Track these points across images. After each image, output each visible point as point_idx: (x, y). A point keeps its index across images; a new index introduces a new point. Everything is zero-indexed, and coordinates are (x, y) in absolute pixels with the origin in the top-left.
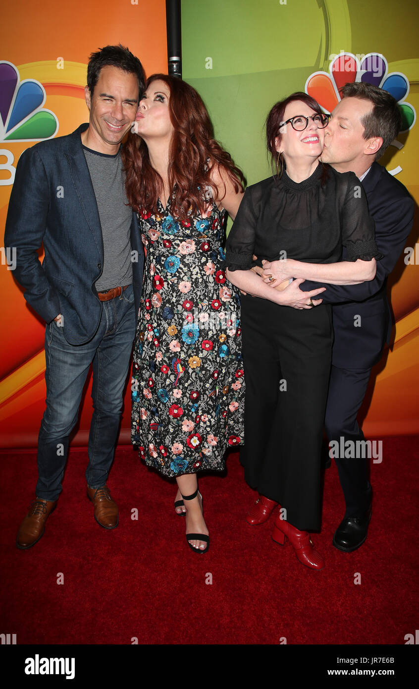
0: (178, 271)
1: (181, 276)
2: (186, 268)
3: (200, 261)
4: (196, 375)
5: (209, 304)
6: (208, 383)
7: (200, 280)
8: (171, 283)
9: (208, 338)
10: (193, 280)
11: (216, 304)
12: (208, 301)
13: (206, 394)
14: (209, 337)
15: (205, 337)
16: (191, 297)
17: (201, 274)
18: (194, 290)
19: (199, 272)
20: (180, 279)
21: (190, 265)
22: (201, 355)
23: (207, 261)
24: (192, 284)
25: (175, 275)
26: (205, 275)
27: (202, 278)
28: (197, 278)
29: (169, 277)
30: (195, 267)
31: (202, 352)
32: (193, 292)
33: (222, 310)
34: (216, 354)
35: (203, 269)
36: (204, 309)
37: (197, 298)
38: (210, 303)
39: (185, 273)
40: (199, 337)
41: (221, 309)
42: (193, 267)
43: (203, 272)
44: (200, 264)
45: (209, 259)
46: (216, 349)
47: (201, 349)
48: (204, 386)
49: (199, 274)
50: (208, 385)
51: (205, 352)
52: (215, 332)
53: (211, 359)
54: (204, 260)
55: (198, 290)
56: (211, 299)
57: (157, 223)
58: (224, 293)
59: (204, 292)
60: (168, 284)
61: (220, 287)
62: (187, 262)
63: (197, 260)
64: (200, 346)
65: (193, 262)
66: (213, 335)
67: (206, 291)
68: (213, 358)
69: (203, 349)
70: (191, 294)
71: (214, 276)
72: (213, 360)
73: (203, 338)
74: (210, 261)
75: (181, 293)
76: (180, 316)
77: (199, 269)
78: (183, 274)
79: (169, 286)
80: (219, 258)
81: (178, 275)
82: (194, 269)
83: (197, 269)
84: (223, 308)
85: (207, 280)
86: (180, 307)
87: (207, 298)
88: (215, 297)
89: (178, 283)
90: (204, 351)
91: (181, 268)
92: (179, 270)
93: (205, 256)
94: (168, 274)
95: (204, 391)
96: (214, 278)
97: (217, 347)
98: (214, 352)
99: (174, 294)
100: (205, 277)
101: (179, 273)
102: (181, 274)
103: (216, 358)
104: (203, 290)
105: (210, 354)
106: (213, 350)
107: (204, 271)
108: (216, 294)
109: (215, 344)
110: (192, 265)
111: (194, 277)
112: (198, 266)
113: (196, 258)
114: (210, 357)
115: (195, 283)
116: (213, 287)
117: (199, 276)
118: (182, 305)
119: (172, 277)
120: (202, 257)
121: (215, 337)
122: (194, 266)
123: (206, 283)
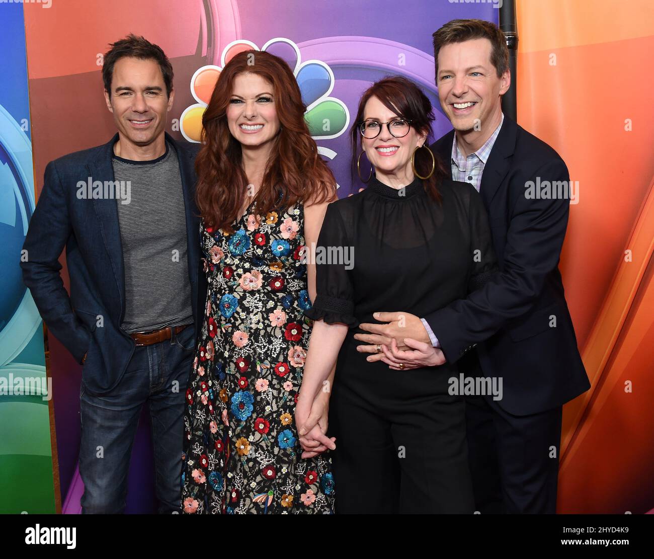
0: (233, 316)
1: (237, 323)
2: (244, 314)
3: (265, 305)
4: (241, 467)
5: (271, 367)
6: (255, 481)
7: (262, 332)
8: (224, 331)
9: (263, 414)
10: (253, 331)
11: (282, 369)
12: (271, 363)
13: (250, 497)
14: (266, 414)
15: (260, 413)
16: (247, 354)
17: (264, 323)
18: (252, 344)
19: (262, 320)
20: (235, 327)
21: (251, 310)
22: (251, 438)
23: (275, 307)
24: (250, 336)
25: (230, 321)
26: (270, 326)
27: (265, 328)
28: (257, 329)
29: (223, 323)
30: (256, 314)
31: (254, 435)
32: (250, 347)
33: (290, 379)
34: (273, 441)
35: (268, 316)
36: (263, 373)
37: (256, 357)
38: (273, 365)
39: (242, 320)
40: (253, 412)
41: (288, 377)
42: (254, 313)
43: (266, 322)
44: (264, 309)
45: (279, 304)
46: (274, 434)
47: (253, 430)
48: (248, 484)
49: (261, 324)
50: (253, 485)
51: (258, 435)
52: (275, 409)
53: (265, 447)
54: (271, 304)
55: (258, 346)
56: (275, 360)
57: (224, 238)
58: (296, 355)
59: (266, 349)
60: (221, 332)
61: (291, 347)
62: (247, 306)
63: (260, 304)
64: (253, 425)
65: (255, 306)
66: (272, 413)
67: (268, 348)
68: (267, 446)
69: (255, 431)
70: (248, 350)
71: (283, 329)
72: (268, 450)
73: (258, 415)
74: (280, 308)
75: (235, 346)
76: (232, 378)
77: (263, 316)
78: (240, 321)
79: (222, 335)
80: (295, 305)
81: (233, 321)
82: (255, 315)
83: (259, 316)
84: (291, 375)
85: (272, 333)
86: (232, 366)
87: (269, 359)
88: (281, 359)
89: (232, 333)
90: (257, 433)
91: (238, 313)
92: (236, 315)
93: (273, 300)
94: (223, 318)
95: (248, 492)
96: (282, 332)
97: (275, 431)
98: (270, 437)
99: (227, 347)
100: (269, 329)
101: (236, 319)
102: (238, 320)
103: (272, 448)
104: (264, 348)
105: (263, 440)
106: (269, 434)
107: (269, 320)
108: (283, 354)
109: (274, 426)
110: (253, 310)
111: (254, 326)
112: (261, 312)
113: (260, 300)
114: (263, 444)
115: (254, 335)
116: (280, 344)
117: (261, 326)
118: (235, 363)
119: (227, 323)
120: (268, 301)
121: (274, 415)
122: (255, 311)
123: (269, 337)
